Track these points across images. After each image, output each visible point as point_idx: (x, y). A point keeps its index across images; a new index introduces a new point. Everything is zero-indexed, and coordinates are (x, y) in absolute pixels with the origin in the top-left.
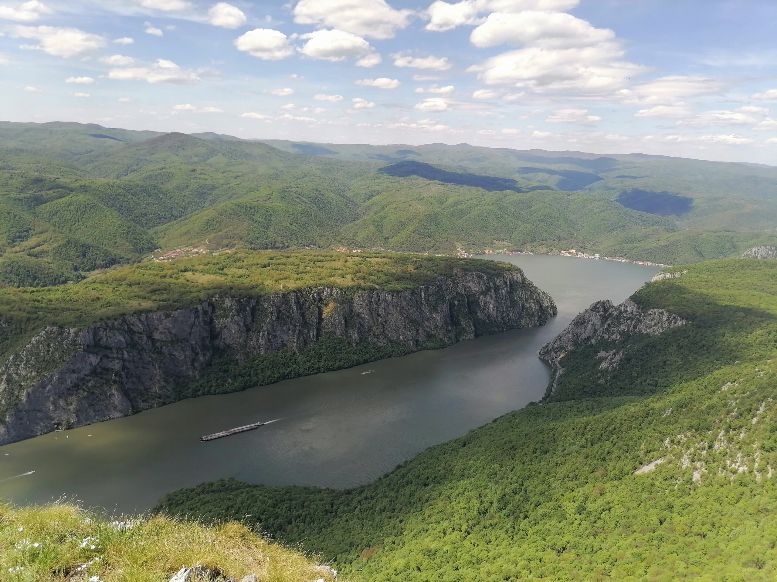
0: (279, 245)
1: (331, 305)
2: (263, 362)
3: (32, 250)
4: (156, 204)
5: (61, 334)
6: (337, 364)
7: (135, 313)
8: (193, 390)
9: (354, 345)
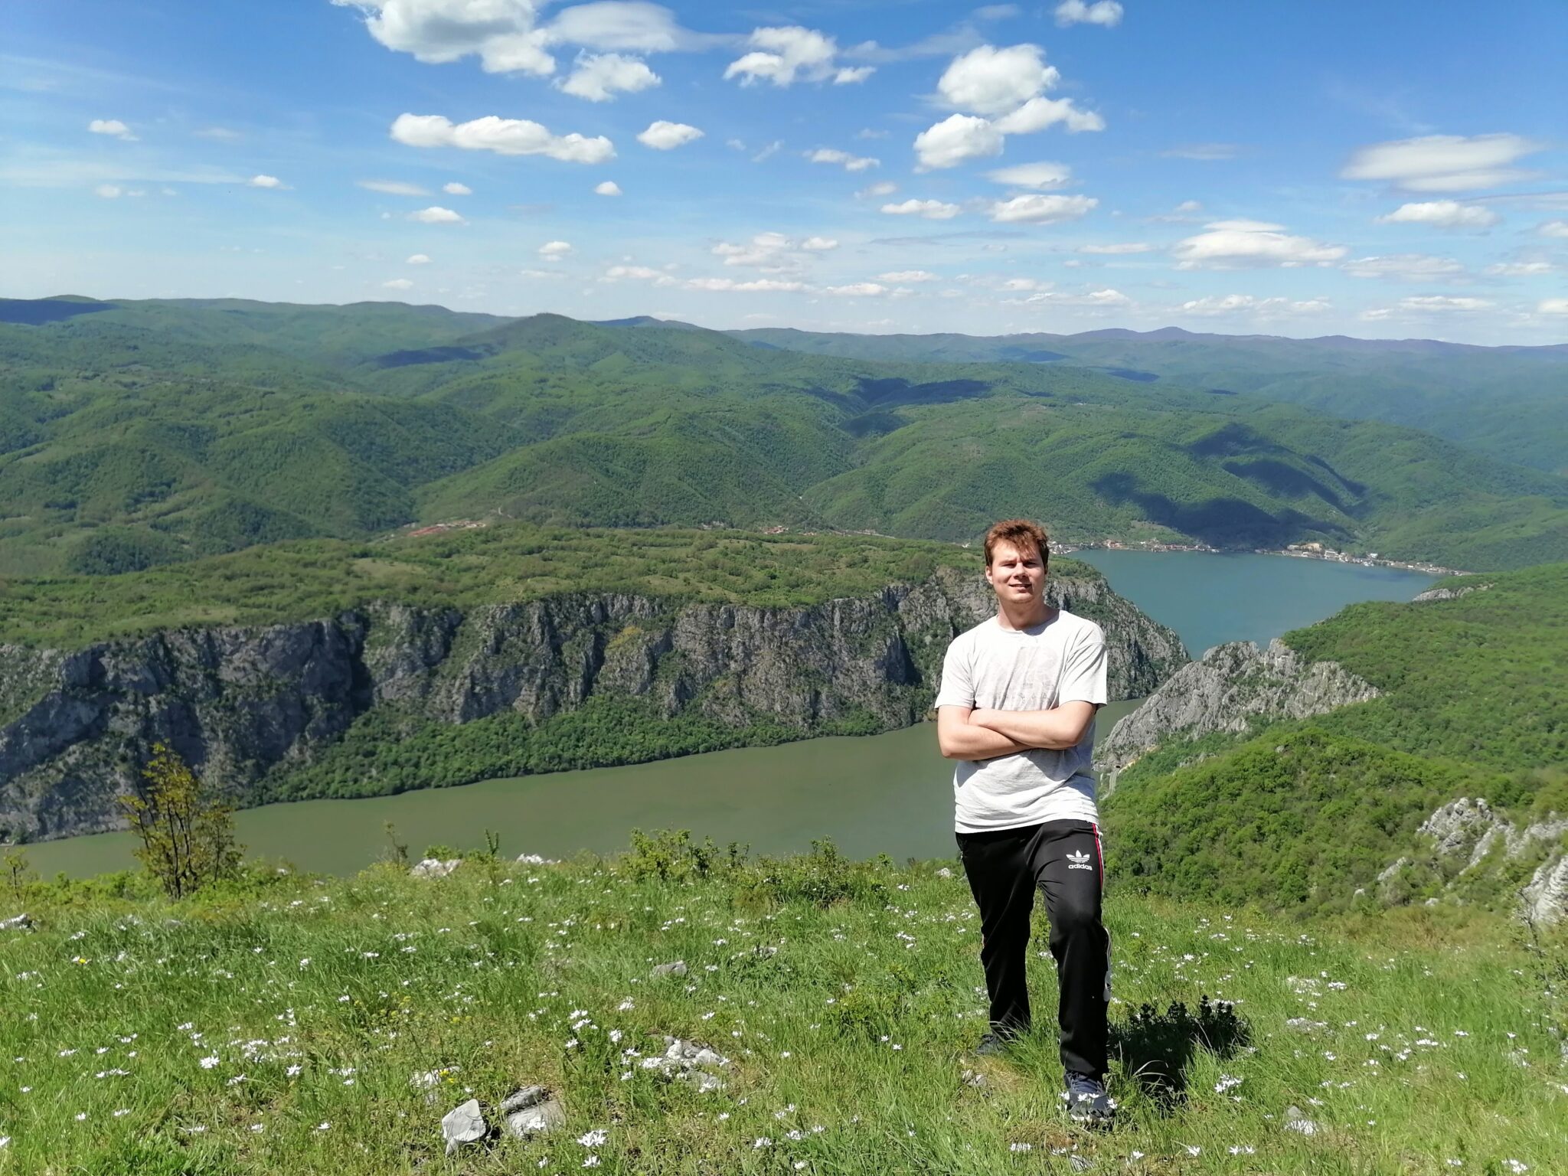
0: (641, 519)
1: (628, 630)
2: (453, 739)
3: (161, 519)
4: (442, 441)
5: (25, 659)
6: (615, 754)
7: (185, 627)
8: (292, 787)
9: (665, 716)
